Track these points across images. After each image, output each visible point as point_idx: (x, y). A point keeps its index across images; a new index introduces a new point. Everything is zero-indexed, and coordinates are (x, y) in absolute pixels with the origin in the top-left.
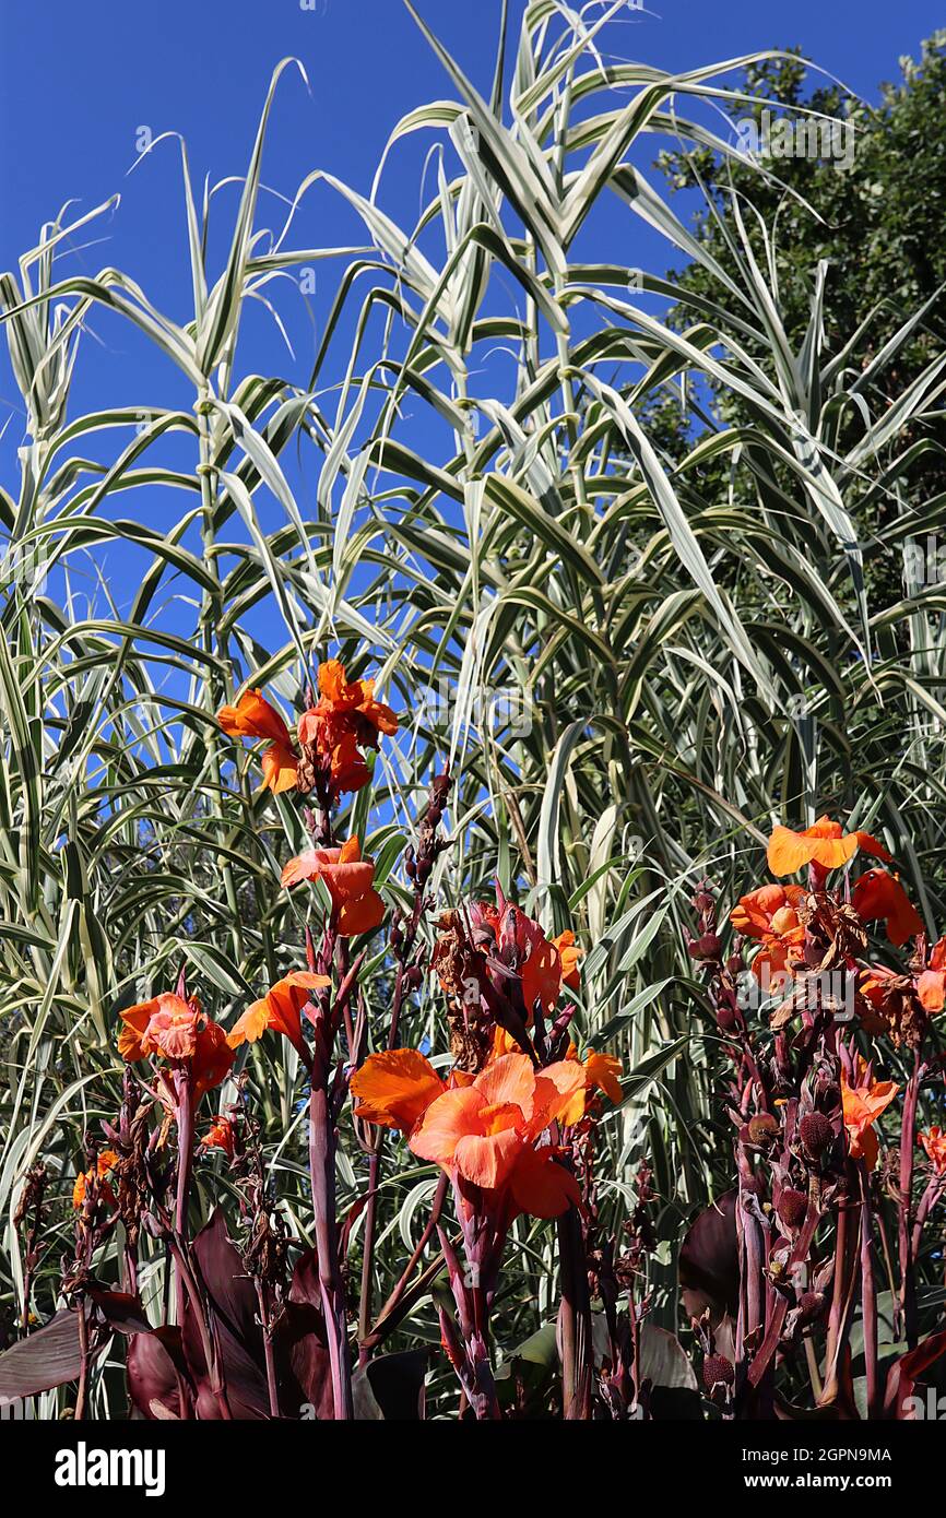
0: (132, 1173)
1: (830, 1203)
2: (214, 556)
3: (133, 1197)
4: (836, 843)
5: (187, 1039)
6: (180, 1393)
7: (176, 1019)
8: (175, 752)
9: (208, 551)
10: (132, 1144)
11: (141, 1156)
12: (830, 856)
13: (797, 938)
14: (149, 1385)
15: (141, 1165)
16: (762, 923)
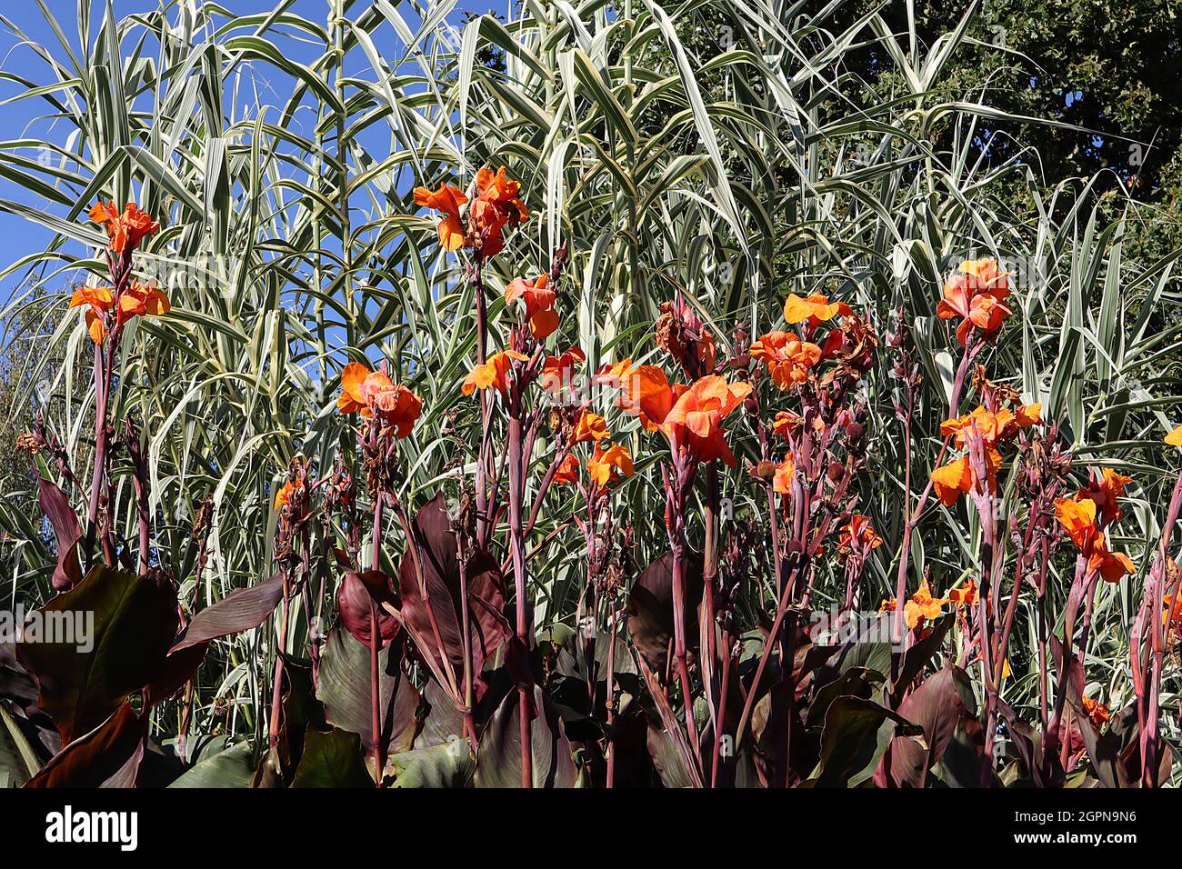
0: (377, 468)
1: (858, 469)
2: (341, 86)
3: (377, 482)
4: (826, 306)
5: (392, 400)
6: (372, 617)
7: (383, 388)
8: (288, 229)
9: (338, 82)
10: (378, 451)
11: (383, 459)
12: (823, 313)
13: (802, 359)
14: (352, 611)
15: (383, 464)
16: (771, 352)
